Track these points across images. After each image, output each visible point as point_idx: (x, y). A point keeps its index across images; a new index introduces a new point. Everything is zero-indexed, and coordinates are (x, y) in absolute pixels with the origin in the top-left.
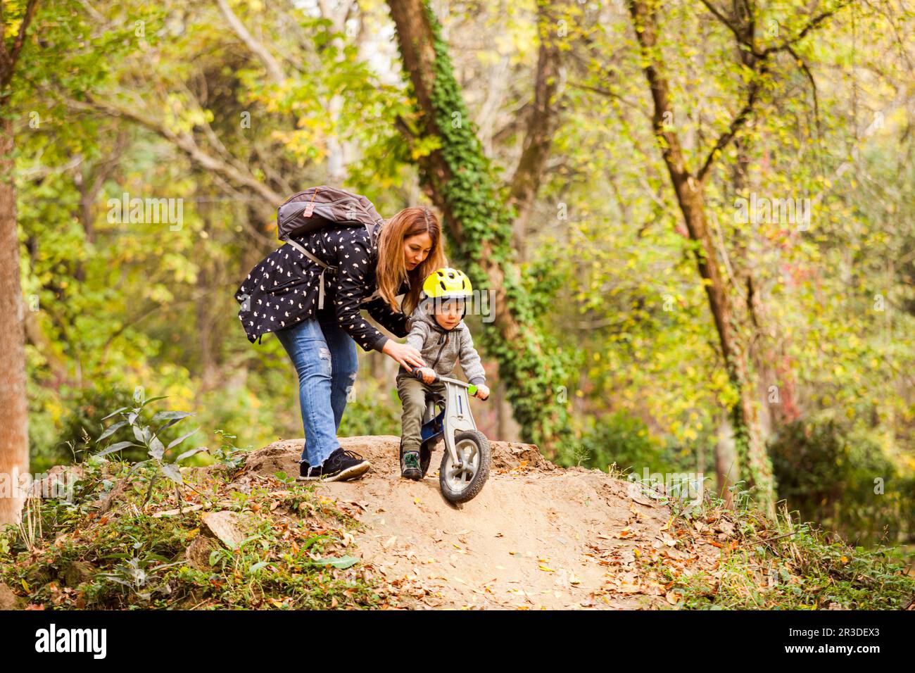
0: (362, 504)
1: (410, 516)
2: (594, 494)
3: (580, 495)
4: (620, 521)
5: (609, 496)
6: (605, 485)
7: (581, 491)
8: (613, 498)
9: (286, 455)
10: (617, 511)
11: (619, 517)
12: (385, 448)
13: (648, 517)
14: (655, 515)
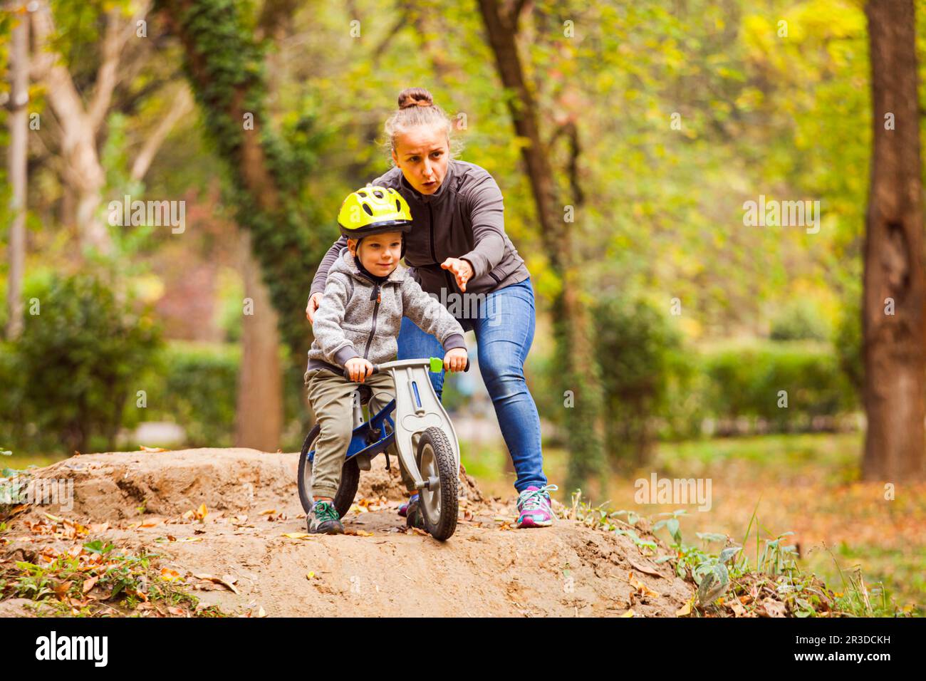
0: (228, 580)
1: (302, 599)
2: (574, 559)
3: (554, 560)
4: (617, 602)
5: (596, 561)
6: (590, 543)
7: (555, 554)
8: (603, 564)
9: (90, 482)
10: (611, 585)
11: (614, 594)
12: (238, 470)
13: (658, 594)
14: (666, 590)
